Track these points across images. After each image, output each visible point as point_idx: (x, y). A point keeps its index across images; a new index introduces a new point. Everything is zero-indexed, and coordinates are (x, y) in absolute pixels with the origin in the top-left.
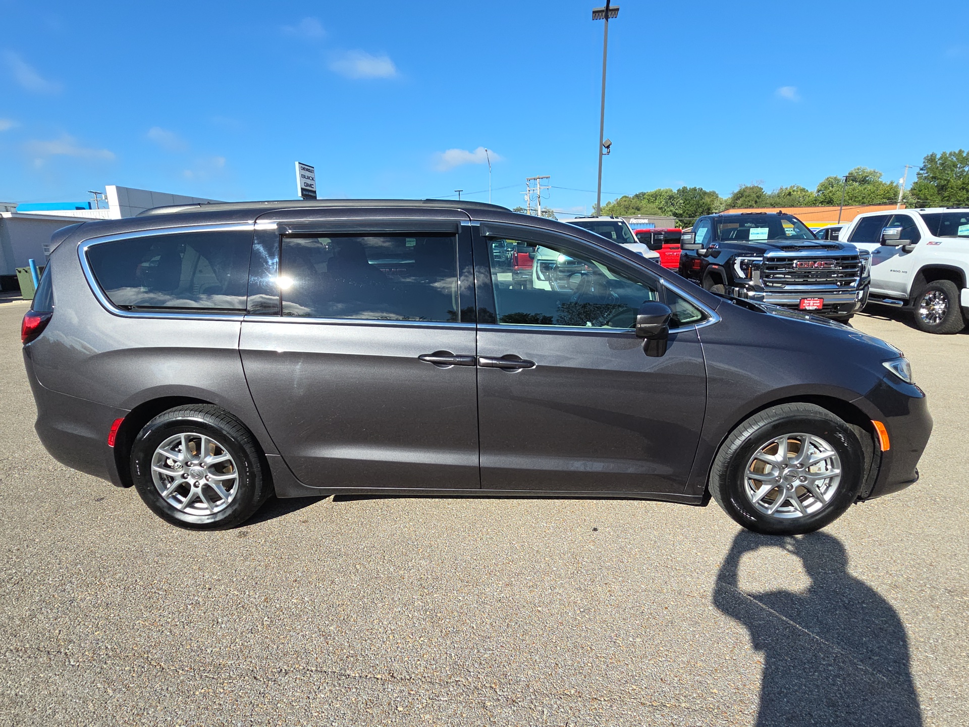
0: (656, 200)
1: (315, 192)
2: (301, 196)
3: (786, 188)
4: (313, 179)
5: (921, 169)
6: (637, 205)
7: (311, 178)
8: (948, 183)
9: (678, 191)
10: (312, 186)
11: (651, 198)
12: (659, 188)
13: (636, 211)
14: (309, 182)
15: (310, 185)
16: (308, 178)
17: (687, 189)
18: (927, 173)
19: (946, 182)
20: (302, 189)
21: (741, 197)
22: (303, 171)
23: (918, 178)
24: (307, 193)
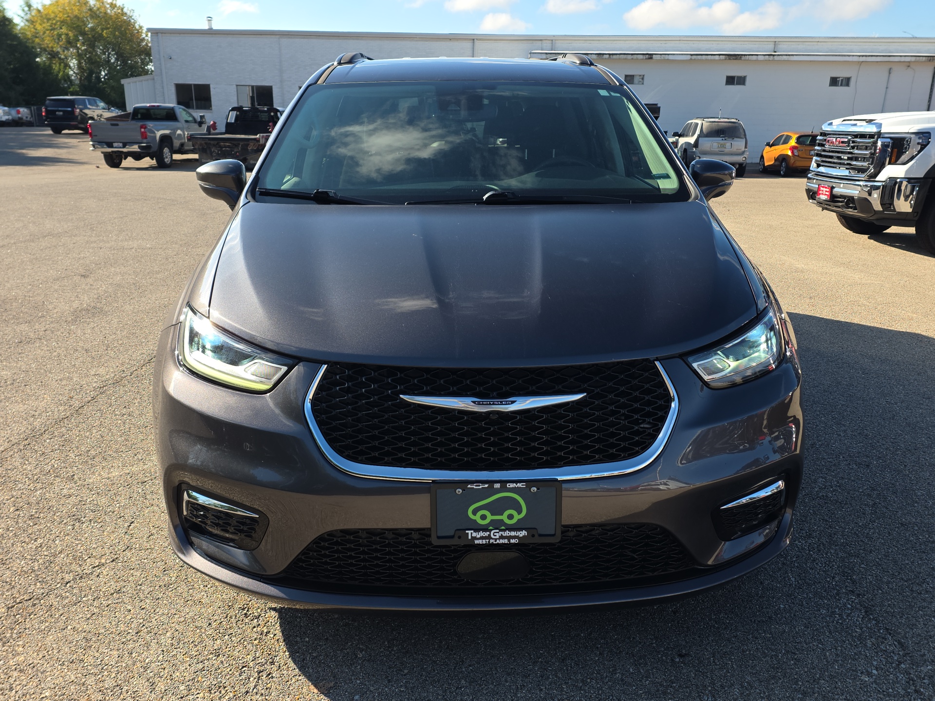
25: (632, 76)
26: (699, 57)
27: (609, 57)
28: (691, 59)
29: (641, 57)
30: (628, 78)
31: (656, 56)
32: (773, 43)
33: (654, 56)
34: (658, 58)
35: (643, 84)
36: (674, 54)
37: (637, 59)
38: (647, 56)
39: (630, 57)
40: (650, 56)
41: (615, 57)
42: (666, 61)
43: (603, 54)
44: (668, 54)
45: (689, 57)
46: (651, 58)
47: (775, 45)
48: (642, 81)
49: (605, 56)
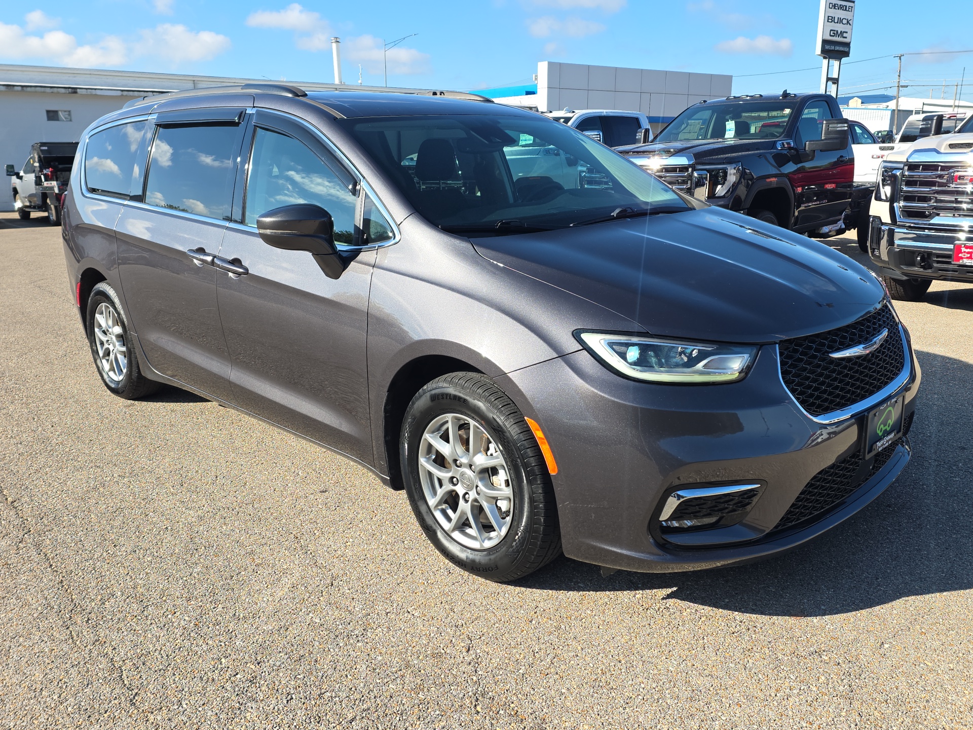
1: (848, 45)
2: (820, 53)
4: (848, 22)
7: (845, 21)
10: (845, 35)
14: (839, 28)
15: (842, 34)
16: (840, 21)
20: (825, 42)
22: (833, 10)
24: (833, 48)
25: (56, 112)
26: (131, 93)
27: (22, 89)
28: (122, 95)
29: (63, 91)
30: (51, 114)
31: (81, 90)
32: (192, 82)
33: (78, 90)
34: (84, 93)
35: (71, 120)
36: (102, 89)
37: (58, 93)
38: (70, 90)
39: (48, 90)
40: (74, 91)
41: (29, 89)
42: (93, 96)
43: (14, 86)
44: (95, 89)
45: (119, 93)
46: (76, 92)
47: (194, 83)
48: (69, 117)
49: (16, 88)
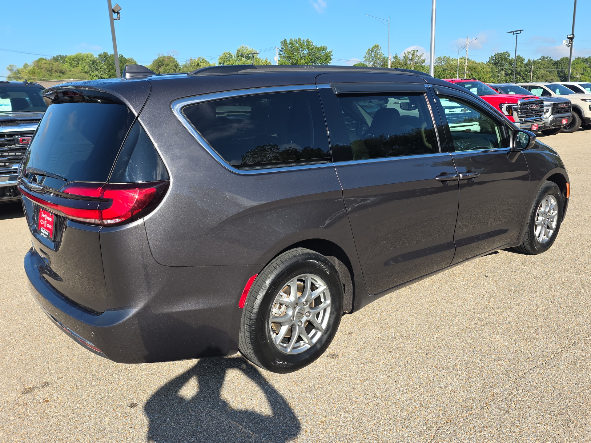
0: (78, 64)
3: (195, 60)
5: (280, 51)
6: (60, 69)
8: (297, 61)
9: (100, 55)
11: (73, 62)
12: (80, 52)
13: (61, 75)
17: (108, 55)
18: (284, 54)
19: (296, 61)
21: (162, 65)
23: (280, 57)
